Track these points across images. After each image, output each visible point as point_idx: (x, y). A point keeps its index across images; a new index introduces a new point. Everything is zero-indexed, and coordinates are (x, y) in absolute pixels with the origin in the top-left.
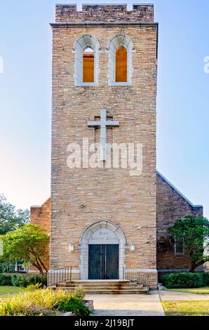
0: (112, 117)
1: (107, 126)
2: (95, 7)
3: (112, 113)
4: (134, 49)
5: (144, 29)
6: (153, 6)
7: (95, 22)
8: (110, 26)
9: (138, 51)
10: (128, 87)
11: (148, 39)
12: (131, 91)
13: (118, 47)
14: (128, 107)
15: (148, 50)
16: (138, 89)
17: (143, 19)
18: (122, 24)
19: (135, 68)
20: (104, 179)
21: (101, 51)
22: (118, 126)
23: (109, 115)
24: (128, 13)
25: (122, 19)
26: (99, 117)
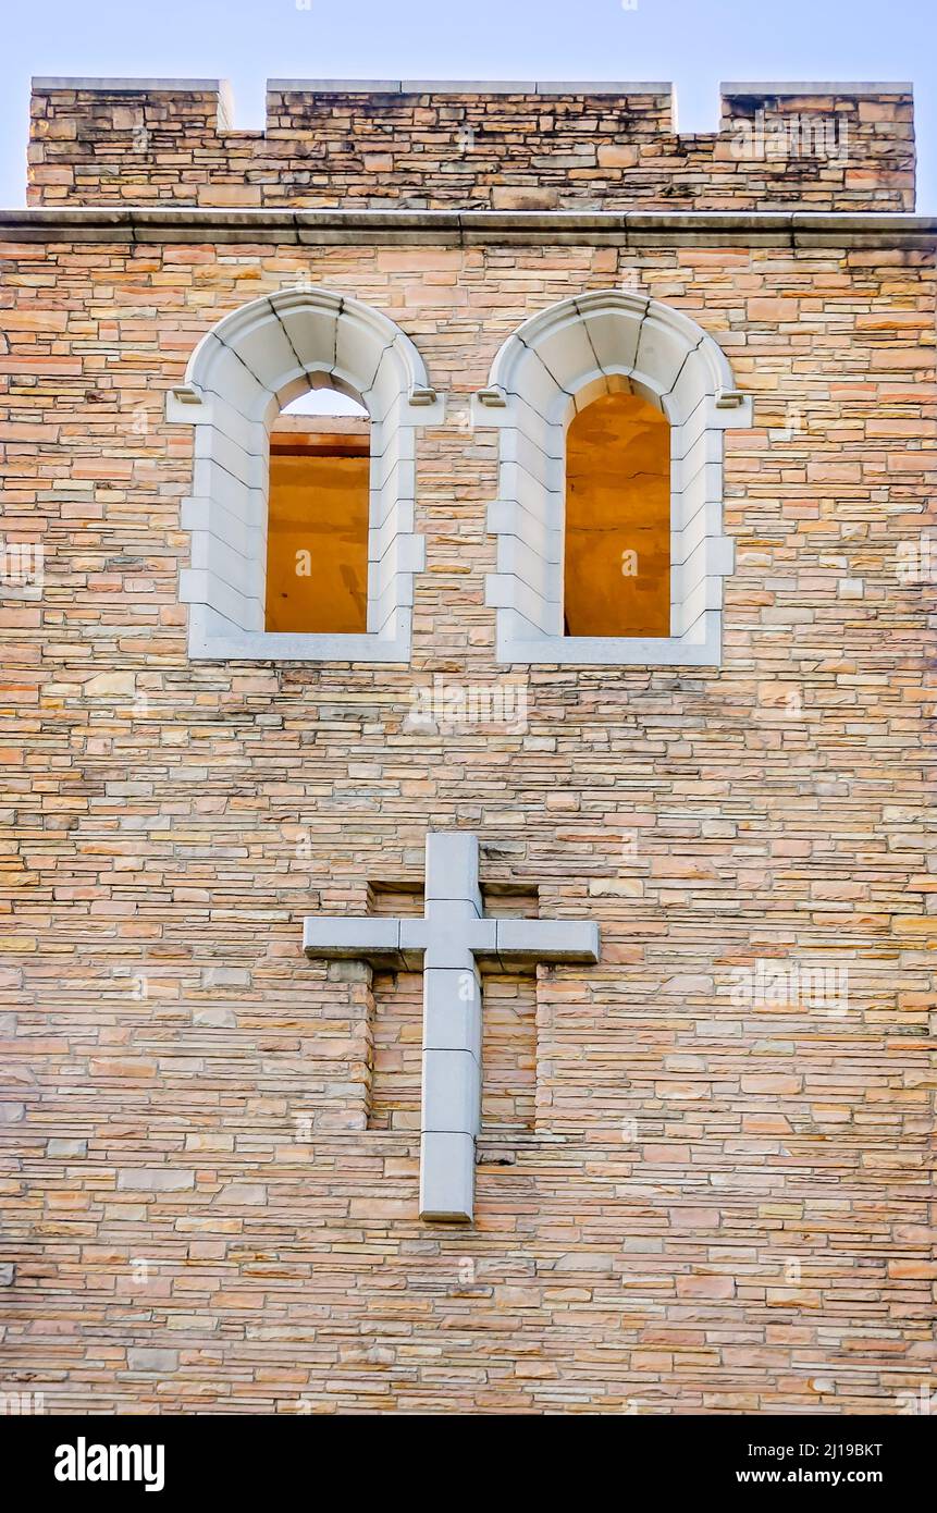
0: (532, 893)
1: (479, 957)
2: (386, 104)
3: (526, 861)
4: (731, 402)
5: (828, 266)
6: (904, 102)
7: (378, 210)
8: (518, 235)
9: (771, 414)
10: (680, 678)
11: (858, 335)
12: (709, 707)
13: (586, 384)
14: (678, 819)
15: (858, 409)
16: (768, 691)
17: (815, 192)
18: (625, 227)
19: (746, 542)
20: (448, 1359)
21: (433, 416)
22: (585, 962)
23: (501, 873)
24: (682, 148)
25: (621, 186)
26: (417, 890)
